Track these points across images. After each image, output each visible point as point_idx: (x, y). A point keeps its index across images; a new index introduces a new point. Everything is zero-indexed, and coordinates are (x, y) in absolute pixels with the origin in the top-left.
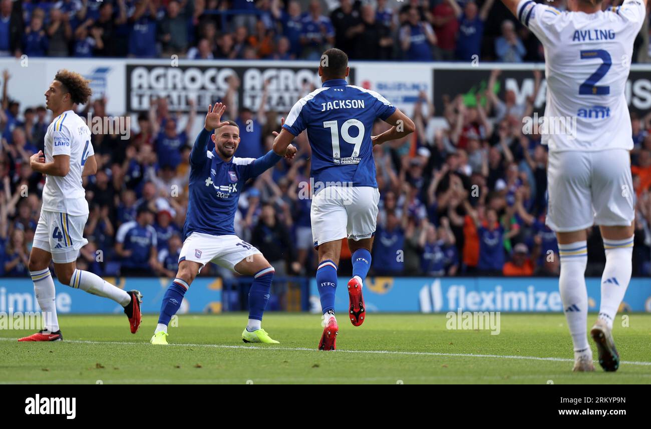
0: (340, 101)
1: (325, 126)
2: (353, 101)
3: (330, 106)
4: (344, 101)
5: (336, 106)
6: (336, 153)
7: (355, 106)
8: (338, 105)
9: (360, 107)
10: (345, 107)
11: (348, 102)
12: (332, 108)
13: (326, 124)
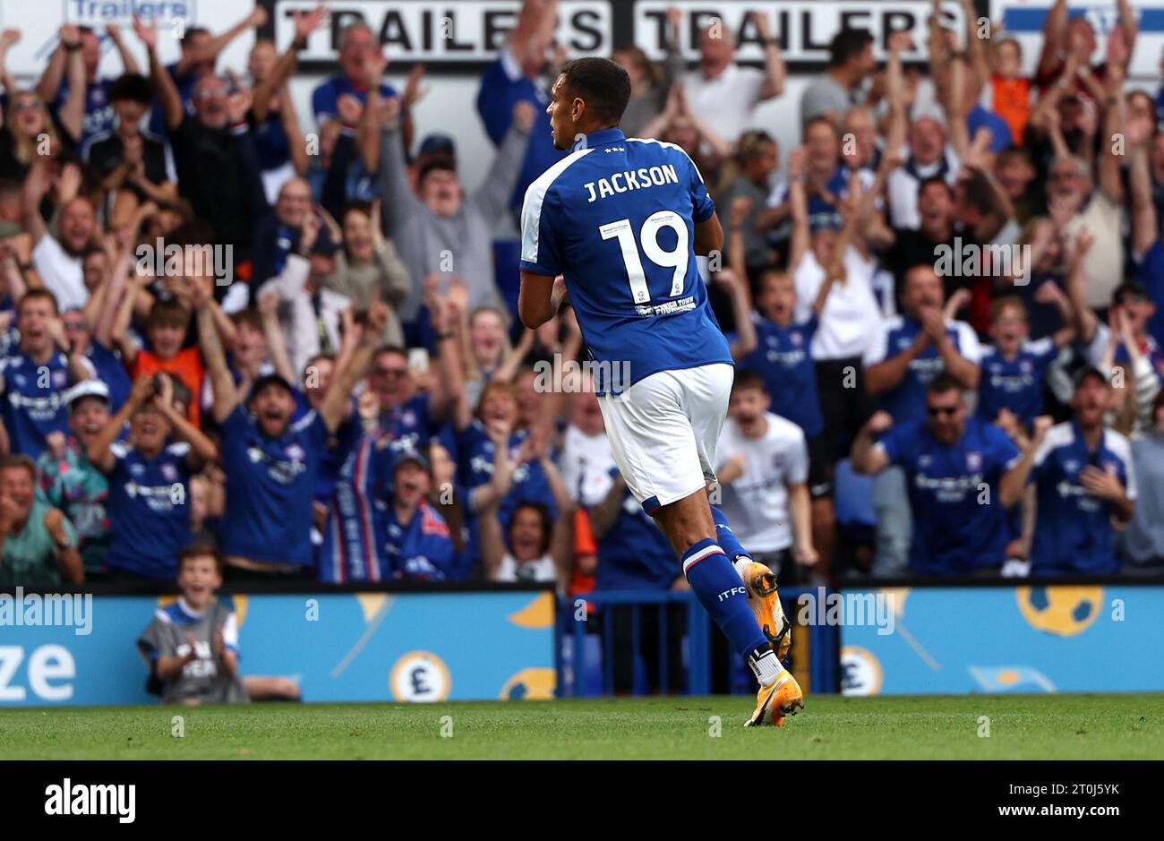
0: (626, 174)
1: (605, 236)
2: (652, 170)
3: (606, 188)
4: (633, 173)
5: (621, 188)
6: (640, 290)
7: (659, 180)
8: (622, 182)
9: (669, 181)
10: (638, 187)
11: (644, 174)
12: (612, 193)
13: (607, 232)
